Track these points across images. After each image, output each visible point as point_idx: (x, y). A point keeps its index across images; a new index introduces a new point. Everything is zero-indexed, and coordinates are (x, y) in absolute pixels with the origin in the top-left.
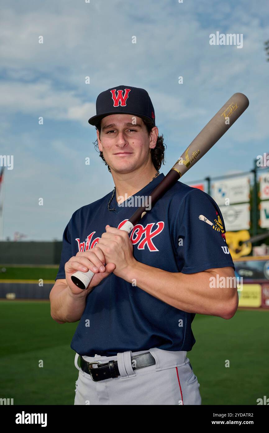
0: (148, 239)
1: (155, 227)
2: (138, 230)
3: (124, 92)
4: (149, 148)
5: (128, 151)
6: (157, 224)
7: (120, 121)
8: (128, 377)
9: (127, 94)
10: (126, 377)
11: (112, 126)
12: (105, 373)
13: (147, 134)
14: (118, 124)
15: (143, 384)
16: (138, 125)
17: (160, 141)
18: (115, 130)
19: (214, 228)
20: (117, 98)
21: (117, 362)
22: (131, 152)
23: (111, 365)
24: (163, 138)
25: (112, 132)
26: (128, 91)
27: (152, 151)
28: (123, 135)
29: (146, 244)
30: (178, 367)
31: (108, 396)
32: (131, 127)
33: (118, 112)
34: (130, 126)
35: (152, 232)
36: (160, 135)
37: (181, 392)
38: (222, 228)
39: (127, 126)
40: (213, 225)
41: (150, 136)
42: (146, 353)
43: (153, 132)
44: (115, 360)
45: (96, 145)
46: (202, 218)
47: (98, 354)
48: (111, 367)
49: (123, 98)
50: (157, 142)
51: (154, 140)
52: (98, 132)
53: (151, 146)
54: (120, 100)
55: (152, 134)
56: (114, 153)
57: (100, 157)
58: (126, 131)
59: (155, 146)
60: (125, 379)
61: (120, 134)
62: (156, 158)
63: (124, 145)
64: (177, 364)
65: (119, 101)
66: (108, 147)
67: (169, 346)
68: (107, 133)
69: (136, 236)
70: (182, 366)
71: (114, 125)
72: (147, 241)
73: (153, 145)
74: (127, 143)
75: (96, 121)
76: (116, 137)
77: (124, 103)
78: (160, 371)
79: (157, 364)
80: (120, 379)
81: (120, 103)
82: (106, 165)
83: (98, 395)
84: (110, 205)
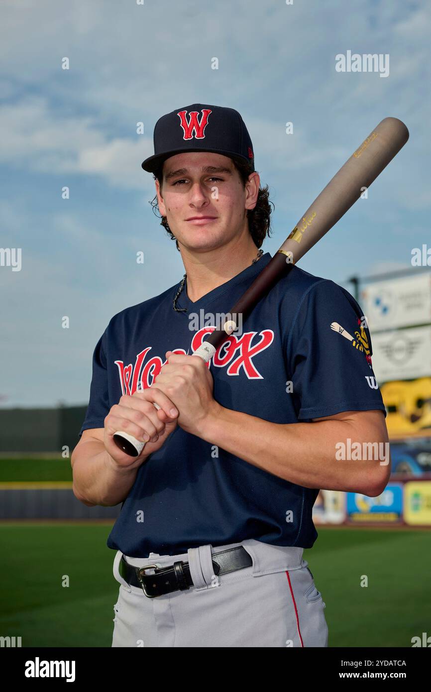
0: (245, 358)
1: (257, 339)
2: (228, 344)
3: (201, 114)
4: (245, 209)
5: (209, 214)
6: (261, 334)
7: (195, 163)
8: (206, 588)
9: (205, 118)
10: (204, 588)
11: (181, 172)
12: (167, 583)
13: (240, 186)
14: (191, 169)
15: (231, 599)
16: (226, 170)
17: (263, 198)
18: (187, 179)
19: (354, 345)
20: (188, 126)
21: (188, 563)
22: (214, 216)
23: (178, 568)
24: (268, 191)
25: (182, 182)
26: (207, 113)
27: (250, 214)
28: (200, 187)
29: (242, 366)
30: (291, 571)
31: (173, 621)
32: (214, 174)
33: (191, 148)
34: (213, 172)
35: (251, 347)
36: (263, 186)
37: (296, 611)
38: (366, 346)
39: (208, 171)
40: (353, 340)
41: (246, 189)
42: (235, 549)
43: (251, 181)
44: (184, 561)
45: (154, 205)
46: (336, 327)
47: (156, 552)
48: (178, 571)
49: (200, 125)
50: (258, 198)
51: (253, 195)
52: (159, 184)
53: (249, 205)
54: (194, 128)
55: (249, 184)
56: (186, 219)
57: (162, 226)
58: (205, 180)
59: (255, 205)
60: (202, 591)
61: (196, 186)
62: (257, 226)
63: (202, 204)
64: (288, 567)
65: (192, 130)
66: (177, 208)
67: (275, 537)
68: (174, 184)
69: (225, 353)
70: (296, 570)
71: (186, 170)
72: (243, 362)
73: (251, 204)
74: (208, 200)
75: (154, 166)
76: (188, 190)
77: (201, 133)
78: (261, 576)
79: (255, 565)
80: (194, 592)
81: (194, 134)
82: (172, 239)
83: (156, 620)
84: (177, 304)
